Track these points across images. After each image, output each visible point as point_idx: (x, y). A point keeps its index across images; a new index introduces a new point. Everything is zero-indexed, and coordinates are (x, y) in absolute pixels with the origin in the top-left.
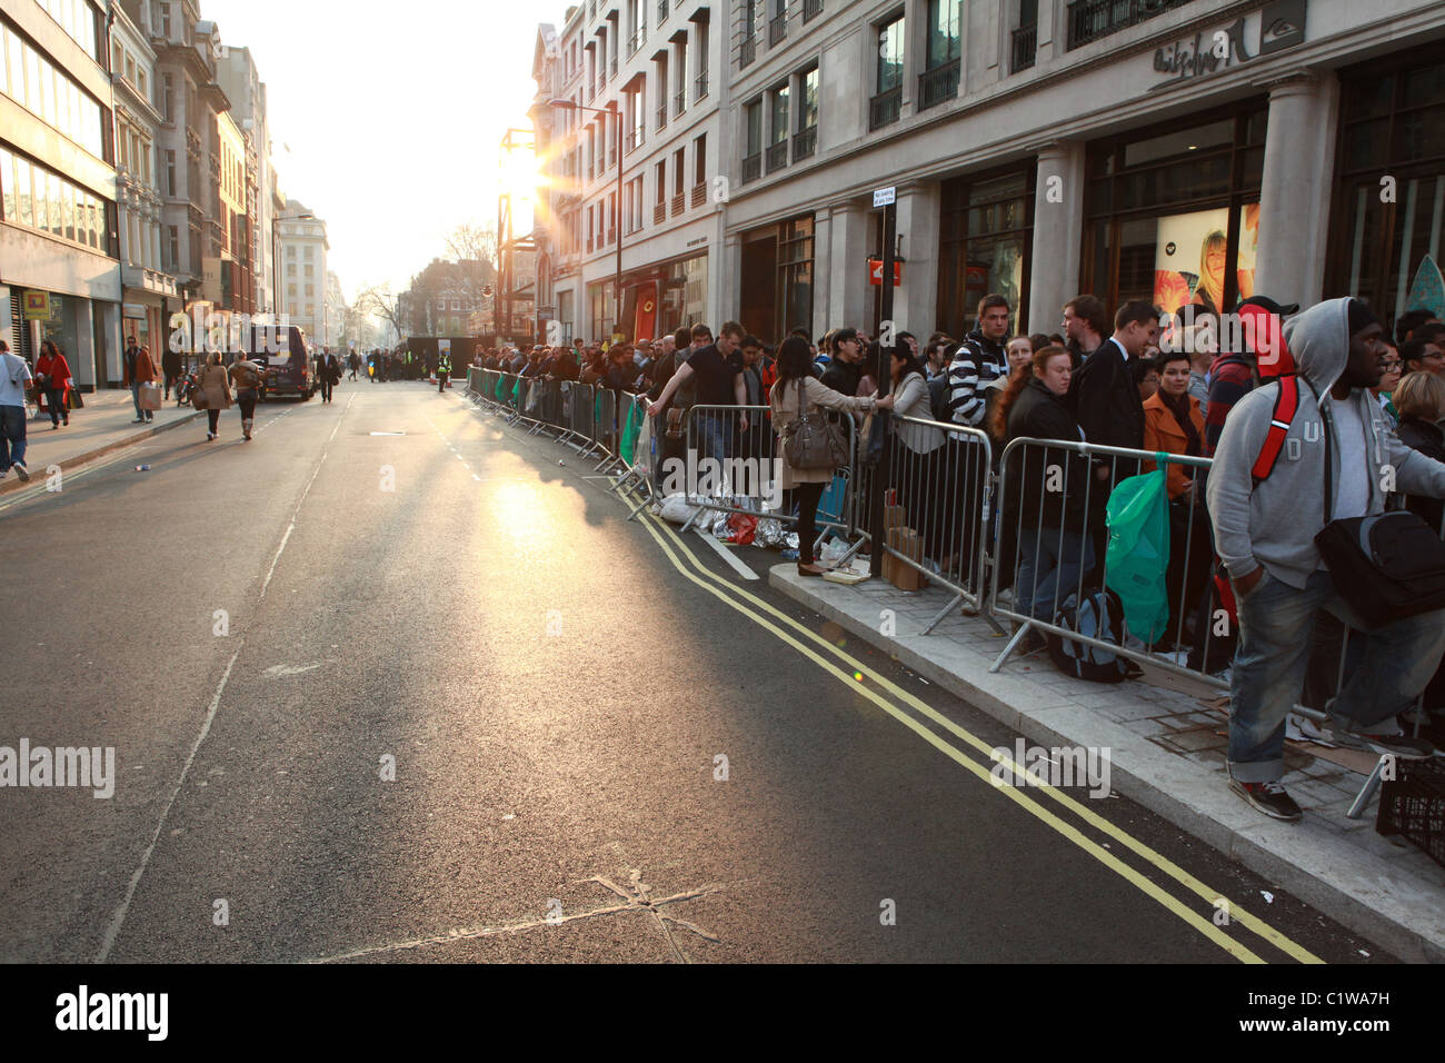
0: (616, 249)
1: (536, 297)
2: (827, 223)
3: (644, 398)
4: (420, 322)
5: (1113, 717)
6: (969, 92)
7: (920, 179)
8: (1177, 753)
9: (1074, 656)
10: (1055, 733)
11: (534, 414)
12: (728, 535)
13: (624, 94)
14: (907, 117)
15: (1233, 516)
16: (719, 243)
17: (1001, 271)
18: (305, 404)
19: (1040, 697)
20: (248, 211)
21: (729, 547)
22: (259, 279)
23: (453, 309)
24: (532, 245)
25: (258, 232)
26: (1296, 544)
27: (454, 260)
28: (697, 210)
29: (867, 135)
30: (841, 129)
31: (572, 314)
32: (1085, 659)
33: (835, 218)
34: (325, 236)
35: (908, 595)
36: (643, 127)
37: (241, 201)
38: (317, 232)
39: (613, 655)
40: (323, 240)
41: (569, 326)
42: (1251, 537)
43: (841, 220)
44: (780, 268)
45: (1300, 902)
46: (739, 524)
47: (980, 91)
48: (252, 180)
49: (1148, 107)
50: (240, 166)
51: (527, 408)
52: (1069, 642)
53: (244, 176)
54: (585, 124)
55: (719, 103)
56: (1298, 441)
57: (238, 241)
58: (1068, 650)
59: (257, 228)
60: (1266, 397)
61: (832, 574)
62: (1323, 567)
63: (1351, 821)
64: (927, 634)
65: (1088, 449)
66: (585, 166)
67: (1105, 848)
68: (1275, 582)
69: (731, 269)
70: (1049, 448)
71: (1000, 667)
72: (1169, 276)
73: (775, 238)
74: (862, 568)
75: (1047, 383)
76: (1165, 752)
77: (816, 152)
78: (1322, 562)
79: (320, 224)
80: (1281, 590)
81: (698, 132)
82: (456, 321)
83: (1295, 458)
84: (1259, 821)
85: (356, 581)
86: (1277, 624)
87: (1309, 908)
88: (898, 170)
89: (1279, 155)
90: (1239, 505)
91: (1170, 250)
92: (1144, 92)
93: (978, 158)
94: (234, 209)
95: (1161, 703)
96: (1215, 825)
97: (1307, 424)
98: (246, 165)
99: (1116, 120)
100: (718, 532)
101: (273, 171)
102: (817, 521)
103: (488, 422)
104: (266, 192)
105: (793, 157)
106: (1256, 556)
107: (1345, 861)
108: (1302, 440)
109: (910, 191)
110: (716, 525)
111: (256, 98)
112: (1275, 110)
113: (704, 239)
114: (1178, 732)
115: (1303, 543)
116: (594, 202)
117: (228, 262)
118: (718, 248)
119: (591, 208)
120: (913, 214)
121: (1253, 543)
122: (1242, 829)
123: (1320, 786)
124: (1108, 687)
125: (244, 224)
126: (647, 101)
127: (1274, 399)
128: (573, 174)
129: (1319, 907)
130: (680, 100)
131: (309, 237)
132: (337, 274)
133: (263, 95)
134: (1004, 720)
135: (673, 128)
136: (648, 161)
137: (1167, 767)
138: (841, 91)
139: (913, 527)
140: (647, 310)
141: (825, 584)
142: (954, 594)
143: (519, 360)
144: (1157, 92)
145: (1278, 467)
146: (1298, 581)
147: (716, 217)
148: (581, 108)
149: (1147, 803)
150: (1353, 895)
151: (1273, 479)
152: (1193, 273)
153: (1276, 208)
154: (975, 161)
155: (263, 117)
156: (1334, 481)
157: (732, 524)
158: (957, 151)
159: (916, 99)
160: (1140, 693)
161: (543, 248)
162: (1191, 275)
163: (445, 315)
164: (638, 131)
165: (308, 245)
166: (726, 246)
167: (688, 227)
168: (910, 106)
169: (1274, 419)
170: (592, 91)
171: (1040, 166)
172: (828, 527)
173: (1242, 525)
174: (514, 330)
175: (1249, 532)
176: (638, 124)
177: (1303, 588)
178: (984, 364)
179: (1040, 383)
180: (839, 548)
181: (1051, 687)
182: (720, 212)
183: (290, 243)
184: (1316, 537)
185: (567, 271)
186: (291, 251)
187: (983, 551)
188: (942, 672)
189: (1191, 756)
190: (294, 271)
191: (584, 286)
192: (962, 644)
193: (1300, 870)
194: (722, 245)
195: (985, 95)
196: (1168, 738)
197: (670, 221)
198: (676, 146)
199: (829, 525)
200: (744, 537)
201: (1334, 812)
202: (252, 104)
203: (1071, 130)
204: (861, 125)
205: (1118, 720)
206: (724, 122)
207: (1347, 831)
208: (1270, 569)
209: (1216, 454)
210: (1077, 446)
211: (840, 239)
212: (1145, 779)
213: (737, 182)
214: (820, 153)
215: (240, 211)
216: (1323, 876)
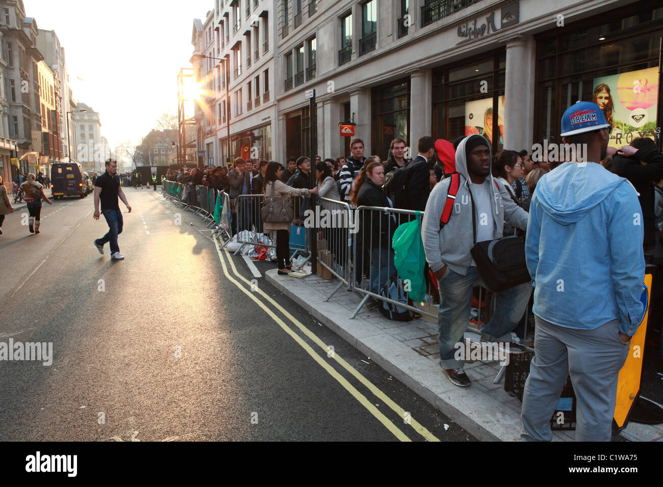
0: (227, 125)
1: (197, 146)
2: (322, 108)
3: (223, 192)
4: (146, 159)
5: (400, 339)
6: (380, 47)
7: (361, 87)
8: (424, 355)
9: (389, 309)
10: (369, 348)
11: (184, 201)
12: (255, 256)
13: (232, 51)
14: (355, 59)
15: (431, 242)
16: (275, 119)
17: (400, 128)
18: (81, 200)
19: (369, 330)
20: (56, 109)
21: (254, 262)
22: (63, 141)
23: (162, 152)
24: (194, 122)
25: (62, 118)
26: (462, 254)
27: (162, 130)
28: (265, 104)
29: (337, 68)
30: (327, 65)
31: (213, 154)
32: (393, 310)
33: (325, 106)
34: (99, 120)
35: (326, 282)
36: (241, 66)
37: (52, 104)
38: (95, 118)
39: (174, 318)
40: (98, 121)
41: (212, 159)
42: (441, 251)
43: (328, 107)
44: (304, 130)
45: (461, 428)
46: (260, 250)
47: (385, 47)
48: (58, 94)
49: (457, 52)
50: (51, 87)
51: (183, 199)
52: (386, 303)
53: (54, 91)
54: (216, 65)
55: (273, 54)
56: (459, 204)
57: (52, 123)
58: (386, 307)
59: (62, 116)
60: (444, 184)
61: (293, 273)
62: (473, 264)
63: (494, 385)
64: (327, 301)
65: (388, 210)
66: (217, 85)
67: (376, 407)
68: (453, 273)
69: (281, 130)
70: (373, 211)
71: (355, 316)
72: (471, 129)
73: (300, 115)
74: (308, 270)
75: (373, 180)
76: (419, 356)
77: (316, 76)
78: (473, 261)
79: (96, 114)
80: (455, 277)
81: (264, 68)
82: (163, 158)
83: (458, 213)
84: (451, 389)
85: (64, 287)
86: (455, 293)
87: (465, 431)
88: (351, 83)
89: (511, 73)
90: (433, 236)
91: (471, 117)
92: (454, 46)
93: (385, 77)
94: (49, 108)
95: (427, 330)
96: (429, 392)
97: (463, 196)
98: (55, 86)
99: (442, 59)
100: (250, 254)
101: (69, 90)
102: (290, 248)
103: (166, 206)
104: (66, 99)
105: (307, 79)
106: (443, 261)
107: (484, 407)
108: (461, 203)
109: (357, 93)
110: (250, 252)
111: (59, 55)
112: (509, 53)
113: (269, 117)
114: (429, 344)
115: (464, 253)
116: (221, 101)
117: (46, 133)
118: (275, 121)
119: (220, 104)
120: (358, 103)
121: (442, 254)
122: (441, 393)
123: (487, 368)
124: (404, 323)
125: (54, 116)
126: (242, 54)
127: (448, 184)
128: (211, 89)
129: (469, 430)
130: (257, 53)
131: (90, 121)
132: (106, 137)
133: (63, 53)
134: (350, 343)
135: (254, 66)
136: (243, 82)
137: (417, 363)
138: (326, 48)
139: (329, 250)
140: (246, 151)
141: (289, 278)
142: (340, 281)
143: (181, 176)
144: (460, 45)
145: (451, 217)
146: (462, 271)
147: (274, 107)
148: (214, 58)
149: (405, 382)
150: (481, 424)
151: (450, 223)
152: (481, 127)
153: (511, 96)
154: (384, 78)
155: (63, 64)
156: (477, 222)
157: (257, 250)
158: (377, 74)
159: (358, 51)
160: (418, 326)
161: (199, 124)
162: (480, 127)
163: (158, 155)
164: (239, 68)
165: (90, 124)
166: (279, 120)
167: (263, 111)
168: (355, 54)
169: (448, 194)
170: (219, 50)
171: (412, 80)
172: (297, 251)
173: (436, 245)
174: (187, 162)
175: (440, 249)
176: (239, 65)
177: (465, 275)
178: (355, 171)
179: (370, 180)
180: (301, 260)
181: (376, 325)
182: (276, 105)
183: (82, 124)
184: (471, 251)
185: (211, 133)
186: (82, 127)
187: (350, 261)
188: (328, 320)
189: (430, 357)
190: (84, 137)
191: (218, 140)
192: (342, 305)
193: (461, 413)
194: (277, 120)
195: (387, 48)
196: (423, 348)
197: (254, 109)
198: (256, 75)
199: (297, 250)
200: (261, 257)
201: (488, 381)
202: (57, 57)
203: (424, 63)
204: (335, 63)
205: (402, 340)
206: (276, 63)
207: (491, 390)
208: (450, 267)
209: (426, 210)
210: (383, 209)
211: (328, 116)
212: (403, 370)
213: (283, 91)
214: (318, 76)
215: (52, 108)
216: (471, 415)
